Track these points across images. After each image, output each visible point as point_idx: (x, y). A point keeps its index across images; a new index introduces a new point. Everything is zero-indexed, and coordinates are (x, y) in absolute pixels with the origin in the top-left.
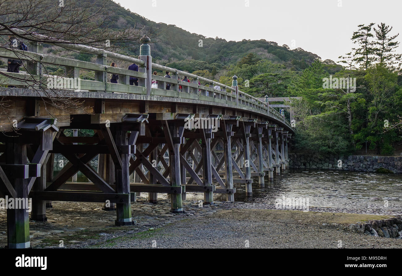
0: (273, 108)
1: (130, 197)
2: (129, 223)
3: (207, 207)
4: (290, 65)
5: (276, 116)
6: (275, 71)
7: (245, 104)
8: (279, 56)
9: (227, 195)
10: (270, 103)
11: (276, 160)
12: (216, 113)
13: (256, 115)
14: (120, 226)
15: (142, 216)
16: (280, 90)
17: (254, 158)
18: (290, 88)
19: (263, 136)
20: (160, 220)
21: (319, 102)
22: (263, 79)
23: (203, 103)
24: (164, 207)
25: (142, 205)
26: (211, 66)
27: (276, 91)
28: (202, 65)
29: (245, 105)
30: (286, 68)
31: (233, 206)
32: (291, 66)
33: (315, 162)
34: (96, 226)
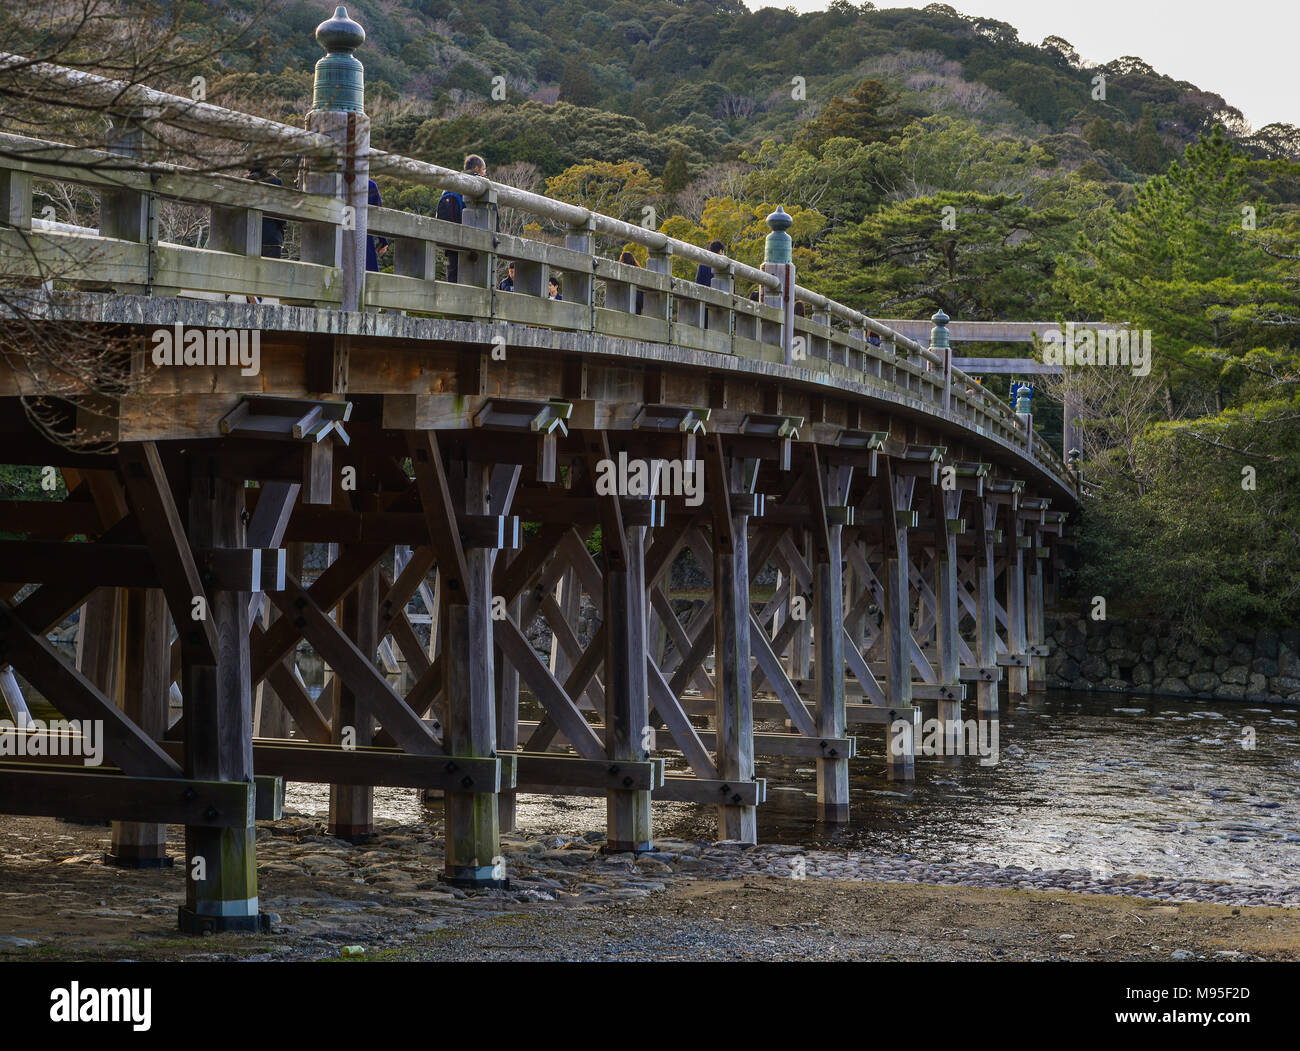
0: (973, 374)
1: (251, 797)
2: (245, 924)
3: (620, 866)
4: (1077, 149)
5: (987, 418)
6: (997, 179)
7: (829, 355)
8: (1021, 100)
9: (723, 812)
10: (960, 349)
11: (980, 643)
12: (680, 400)
13: (882, 414)
14: (201, 935)
15: (299, 894)
16: (1016, 282)
17: (868, 634)
18: (1067, 274)
19: (915, 522)
20: (389, 915)
21: (1212, 352)
22: (930, 221)
23: (613, 348)
24: (410, 859)
25: (298, 848)
26: (658, 141)
27: (998, 287)
28: (610, 135)
29: (825, 363)
30: (1053, 164)
31: (750, 863)
32: (1084, 152)
33: (1181, 660)
34: (90, 933)
